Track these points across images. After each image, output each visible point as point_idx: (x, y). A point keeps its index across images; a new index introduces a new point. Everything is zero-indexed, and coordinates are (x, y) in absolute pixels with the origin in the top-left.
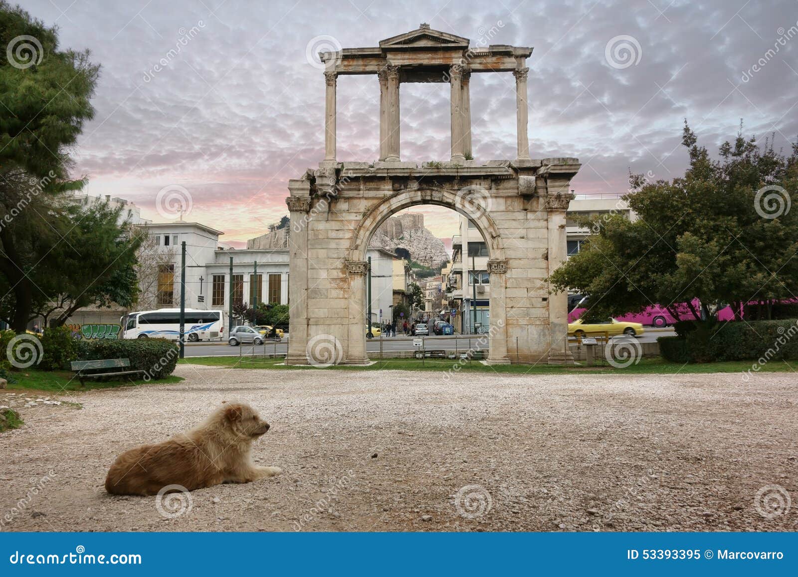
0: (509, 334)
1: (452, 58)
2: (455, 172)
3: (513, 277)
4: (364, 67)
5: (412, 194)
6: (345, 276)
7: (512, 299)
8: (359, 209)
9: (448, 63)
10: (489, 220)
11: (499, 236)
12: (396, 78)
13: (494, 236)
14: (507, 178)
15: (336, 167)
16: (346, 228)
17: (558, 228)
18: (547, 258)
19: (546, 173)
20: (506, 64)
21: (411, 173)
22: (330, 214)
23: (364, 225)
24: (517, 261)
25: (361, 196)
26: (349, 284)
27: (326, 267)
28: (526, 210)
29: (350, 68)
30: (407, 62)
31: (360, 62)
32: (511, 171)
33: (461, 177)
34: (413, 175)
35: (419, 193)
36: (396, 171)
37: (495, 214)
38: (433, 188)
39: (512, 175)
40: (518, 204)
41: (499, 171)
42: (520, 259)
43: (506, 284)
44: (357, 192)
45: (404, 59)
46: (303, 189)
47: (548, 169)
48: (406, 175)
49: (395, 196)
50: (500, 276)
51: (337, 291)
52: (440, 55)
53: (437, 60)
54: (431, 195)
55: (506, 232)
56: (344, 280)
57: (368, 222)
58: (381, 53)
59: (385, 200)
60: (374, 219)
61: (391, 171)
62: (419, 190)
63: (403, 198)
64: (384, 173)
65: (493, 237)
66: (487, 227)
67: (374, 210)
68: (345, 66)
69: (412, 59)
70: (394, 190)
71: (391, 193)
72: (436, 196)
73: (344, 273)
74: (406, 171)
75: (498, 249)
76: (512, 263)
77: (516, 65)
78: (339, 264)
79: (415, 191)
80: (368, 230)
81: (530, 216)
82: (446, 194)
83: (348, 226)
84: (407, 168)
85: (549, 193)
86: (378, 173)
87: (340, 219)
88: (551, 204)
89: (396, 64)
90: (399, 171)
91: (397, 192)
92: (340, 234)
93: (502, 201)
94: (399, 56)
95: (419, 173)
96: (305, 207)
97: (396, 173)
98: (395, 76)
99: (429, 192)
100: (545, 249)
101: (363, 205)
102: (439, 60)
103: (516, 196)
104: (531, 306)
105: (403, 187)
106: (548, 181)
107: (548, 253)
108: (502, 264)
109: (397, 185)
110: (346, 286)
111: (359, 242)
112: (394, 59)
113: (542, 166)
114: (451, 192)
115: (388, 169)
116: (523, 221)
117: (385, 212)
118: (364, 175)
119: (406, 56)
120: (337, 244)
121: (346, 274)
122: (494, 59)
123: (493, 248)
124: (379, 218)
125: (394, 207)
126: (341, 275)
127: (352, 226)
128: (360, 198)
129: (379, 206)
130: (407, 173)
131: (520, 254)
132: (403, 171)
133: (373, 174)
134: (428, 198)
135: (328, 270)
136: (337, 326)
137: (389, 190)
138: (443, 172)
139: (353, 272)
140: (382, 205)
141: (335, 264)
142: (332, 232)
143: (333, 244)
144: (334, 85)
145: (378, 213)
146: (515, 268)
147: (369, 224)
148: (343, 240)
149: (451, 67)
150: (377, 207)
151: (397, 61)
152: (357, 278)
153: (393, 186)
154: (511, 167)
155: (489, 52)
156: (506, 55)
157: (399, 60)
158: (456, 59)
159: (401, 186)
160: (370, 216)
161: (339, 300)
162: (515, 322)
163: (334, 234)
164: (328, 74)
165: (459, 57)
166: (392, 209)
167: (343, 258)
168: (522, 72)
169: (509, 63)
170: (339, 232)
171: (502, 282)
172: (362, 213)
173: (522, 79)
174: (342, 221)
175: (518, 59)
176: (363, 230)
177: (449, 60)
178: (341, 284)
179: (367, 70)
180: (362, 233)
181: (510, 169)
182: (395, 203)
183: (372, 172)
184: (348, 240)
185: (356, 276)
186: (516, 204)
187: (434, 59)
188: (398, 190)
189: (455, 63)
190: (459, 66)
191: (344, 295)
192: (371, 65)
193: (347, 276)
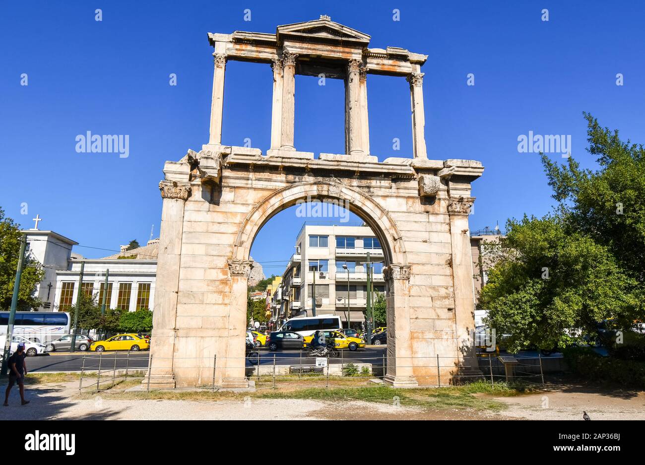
0: (414, 349)
1: (352, 53)
2: (355, 167)
3: (417, 284)
4: (257, 54)
5: (307, 188)
6: (226, 277)
7: (417, 309)
8: (247, 201)
9: (348, 58)
10: (390, 220)
11: (400, 238)
12: (293, 66)
13: (396, 238)
14: (407, 178)
15: (223, 152)
16: (230, 220)
17: (461, 232)
18: (450, 264)
19: (448, 175)
20: (402, 68)
21: (307, 164)
22: (212, 204)
23: (251, 219)
24: (420, 267)
25: (249, 186)
26: (231, 287)
27: (203, 266)
28: (427, 212)
29: (243, 52)
30: (305, 52)
32: (412, 171)
33: (361, 172)
34: (310, 166)
35: (315, 187)
36: (292, 160)
37: (397, 214)
38: (331, 183)
39: (414, 175)
40: (419, 206)
41: (401, 170)
42: (423, 264)
43: (409, 291)
44: (245, 182)
45: (302, 48)
46: (181, 173)
47: (451, 170)
48: (302, 166)
49: (289, 189)
50: (403, 283)
51: (216, 295)
52: (340, 49)
53: (337, 53)
54: (328, 191)
55: (409, 234)
56: (224, 282)
57: (257, 215)
58: (275, 40)
59: (277, 192)
60: (264, 212)
61: (286, 160)
62: (315, 184)
63: (297, 192)
64: (279, 162)
65: (395, 240)
66: (388, 228)
67: (264, 202)
68: (237, 50)
69: (310, 49)
70: (288, 182)
71: (284, 185)
72: (333, 191)
73: (225, 273)
74: (303, 161)
75: (400, 252)
76: (415, 269)
77: (411, 69)
78: (222, 262)
79: (311, 184)
80: (255, 225)
81: (432, 218)
82: (344, 190)
83: (232, 218)
84: (304, 159)
85: (451, 195)
86: (271, 161)
87: (223, 211)
88: (454, 206)
89: (294, 52)
91: (291, 184)
92: (223, 228)
93: (403, 201)
94: (298, 45)
95: (317, 164)
96: (182, 195)
97: (292, 163)
98: (292, 64)
99: (325, 187)
100: (448, 255)
101: (252, 197)
102: (338, 54)
103: (417, 198)
104: (437, 317)
105: (297, 179)
106: (451, 183)
107: (451, 259)
108: (404, 269)
109: (291, 177)
110: (227, 289)
111: (244, 238)
112: (292, 47)
113: (444, 167)
114: (350, 188)
115: (283, 158)
116: (425, 223)
117: (276, 206)
118: (255, 162)
119: (305, 45)
120: (218, 239)
121: (227, 275)
122: (391, 62)
123: (395, 252)
124: (270, 211)
125: (286, 200)
126: (221, 277)
127: (238, 219)
128: (248, 188)
129: (270, 198)
130: (304, 164)
131: (423, 259)
132: (299, 161)
133: (266, 162)
134: (325, 193)
135: (205, 269)
136: (214, 339)
137: (281, 182)
138: (343, 166)
139: (236, 272)
140: (274, 198)
141: (214, 263)
142: (213, 225)
143: (214, 239)
144: (224, 68)
145: (269, 206)
146: (418, 275)
147: (258, 218)
148: (225, 235)
149: (351, 62)
150: (267, 200)
151: (295, 49)
152: (241, 280)
153: (286, 178)
154: (413, 167)
155: (386, 54)
156: (402, 59)
157: (297, 48)
158: (356, 55)
159: (295, 178)
160: (260, 210)
161: (217, 306)
162: (420, 335)
163: (216, 228)
164: (217, 56)
165: (359, 54)
166: (284, 203)
167: (224, 256)
168: (418, 77)
169: (405, 67)
170: (222, 225)
171: (405, 289)
172: (250, 205)
173: (418, 83)
174: (226, 212)
175: (414, 65)
176: (251, 225)
177: (348, 55)
178: (220, 287)
179: (261, 57)
180: (249, 227)
181: (412, 168)
182: (288, 196)
183: (265, 159)
184: (232, 235)
185: (239, 278)
186: (417, 205)
187: (334, 52)
188: (292, 183)
189: (354, 58)
190: (358, 62)
191: (224, 300)
192: (265, 52)
193: (228, 277)
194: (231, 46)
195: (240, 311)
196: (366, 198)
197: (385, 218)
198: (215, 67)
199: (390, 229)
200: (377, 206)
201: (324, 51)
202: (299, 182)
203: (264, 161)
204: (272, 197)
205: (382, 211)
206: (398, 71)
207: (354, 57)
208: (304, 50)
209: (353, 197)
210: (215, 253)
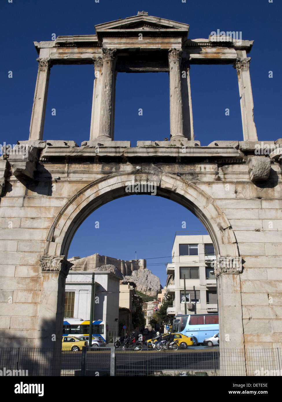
0: (248, 355)
1: (171, 43)
2: (176, 152)
3: (251, 278)
4: (79, 55)
5: (124, 178)
6: (36, 274)
7: (250, 308)
8: (61, 195)
9: (167, 48)
10: (216, 208)
11: (230, 227)
12: (111, 61)
13: (224, 227)
14: (236, 162)
15: (37, 146)
16: (44, 215)
20: (227, 55)
21: (123, 152)
22: (26, 199)
23: (65, 213)
24: (253, 259)
26: (41, 285)
27: (14, 263)
28: (260, 198)
29: (65, 55)
30: (123, 47)
31: (76, 50)
32: (240, 154)
33: (183, 158)
34: (126, 155)
35: (133, 177)
37: (224, 202)
38: (150, 171)
39: (242, 158)
40: (251, 191)
41: (227, 153)
42: (256, 256)
43: (241, 287)
44: (60, 175)
45: (120, 44)
48: (118, 155)
49: (105, 180)
50: (234, 278)
51: (25, 293)
52: (159, 40)
54: (147, 180)
55: (239, 223)
56: (35, 280)
57: (71, 208)
58: (97, 40)
59: (93, 184)
60: (78, 206)
62: (133, 173)
63: (115, 182)
64: (93, 152)
65: (223, 229)
66: (214, 216)
67: (78, 195)
68: (60, 53)
69: (128, 43)
70: (104, 173)
71: (100, 176)
72: (153, 180)
73: (36, 270)
74: (118, 150)
75: (229, 243)
76: (249, 262)
77: (236, 55)
78: (33, 259)
79: (129, 174)
80: (69, 219)
81: (266, 204)
82: (164, 178)
83: (45, 213)
84: (119, 148)
86: (85, 152)
87: (37, 205)
89: (112, 48)
90: (110, 150)
91: (107, 176)
92: (36, 223)
93: (231, 187)
94: (116, 40)
95: (134, 152)
97: (107, 152)
98: (110, 59)
99: (144, 176)
101: (67, 190)
102: (157, 45)
103: (248, 183)
105: (114, 170)
108: (234, 263)
109: (107, 168)
110: (37, 287)
111: (57, 232)
112: (110, 44)
114: (171, 176)
115: (97, 148)
116: (257, 210)
117: (91, 198)
118: (68, 154)
119: (124, 40)
120: (31, 234)
121: (38, 272)
122: (214, 50)
123: (223, 243)
124: (84, 204)
125: (102, 192)
126: (32, 274)
128: (63, 181)
129: (85, 191)
130: (120, 152)
131: (256, 250)
132: (114, 150)
133: (79, 154)
135: (16, 266)
137: (97, 173)
138: (162, 152)
139: (47, 269)
140: (89, 190)
141: (26, 259)
142: (26, 220)
143: (26, 235)
144: (46, 71)
145: (84, 198)
146: (251, 268)
147: (73, 211)
148: (39, 230)
149: (171, 51)
150: (81, 192)
151: (114, 45)
152: (52, 277)
153: (102, 169)
154: (241, 150)
155: (208, 43)
156: (226, 47)
157: (115, 44)
158: (176, 44)
159: (112, 169)
160: (73, 203)
161: (26, 305)
162: (255, 339)
163: (28, 223)
164: (41, 60)
165: (179, 43)
166: (100, 194)
167: (36, 252)
168: (244, 62)
169: (230, 54)
170: (35, 221)
171: (235, 285)
172: (65, 199)
173: (244, 68)
174: (40, 207)
175: (238, 51)
176: (64, 219)
177: (168, 45)
178: (31, 284)
179: (83, 57)
180: (62, 222)
181: (239, 151)
182: (105, 187)
183: (79, 151)
184: (45, 230)
185: (50, 275)
186: (248, 191)
187: (153, 44)
188: (108, 174)
189: (173, 48)
190: (178, 51)
191: (34, 299)
192: (86, 53)
193: (39, 274)
194: (55, 50)
195: (49, 310)
196: (189, 185)
197: (211, 206)
198: (39, 71)
199: (217, 217)
200: (202, 193)
201: (143, 44)
202: (116, 172)
203: (77, 152)
204: (87, 189)
205: (208, 198)
206: (222, 58)
207: (174, 46)
208: (122, 45)
209: (175, 185)
210: (27, 249)
